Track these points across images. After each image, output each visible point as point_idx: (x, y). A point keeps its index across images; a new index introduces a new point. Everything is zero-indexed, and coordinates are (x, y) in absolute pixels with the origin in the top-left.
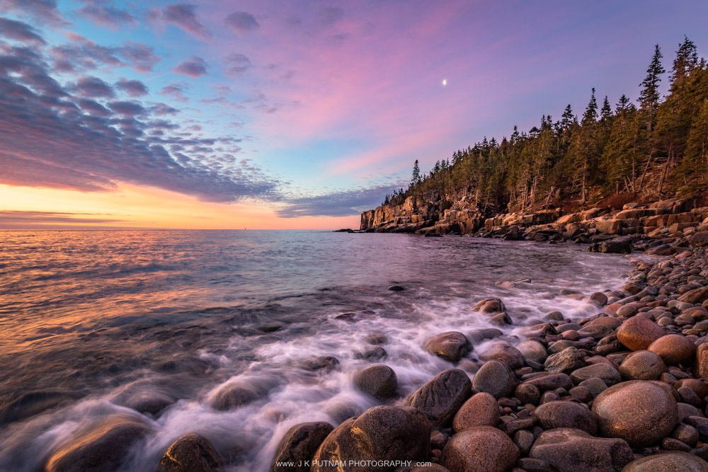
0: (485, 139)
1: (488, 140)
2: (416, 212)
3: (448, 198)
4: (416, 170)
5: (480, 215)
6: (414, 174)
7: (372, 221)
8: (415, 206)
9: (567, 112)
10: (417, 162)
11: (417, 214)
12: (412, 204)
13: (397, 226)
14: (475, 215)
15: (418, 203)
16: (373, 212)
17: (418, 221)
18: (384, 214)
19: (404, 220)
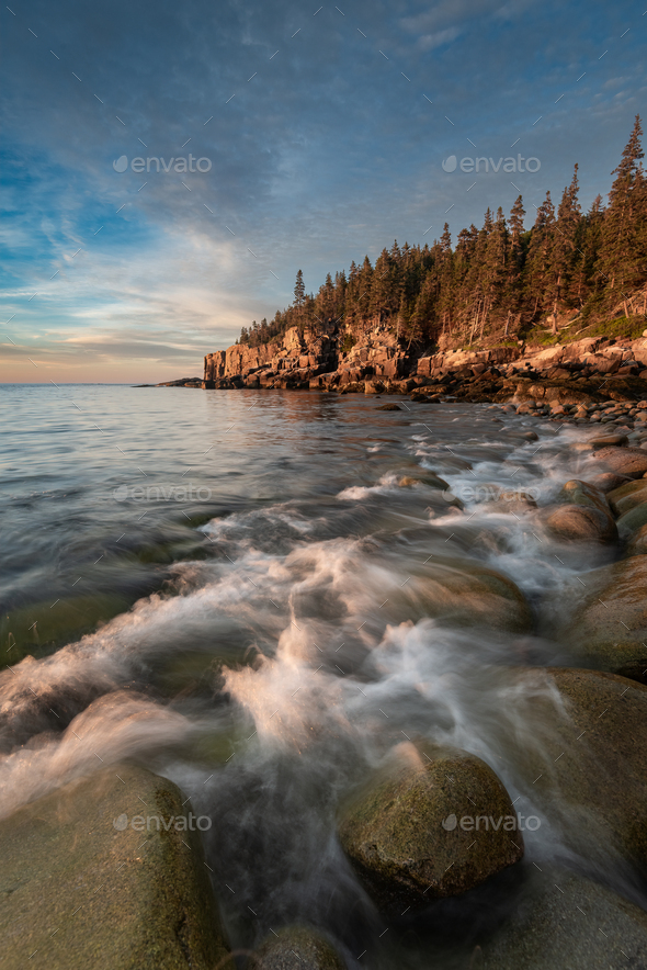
0: (396, 245)
1: (401, 246)
2: (304, 351)
3: (349, 331)
4: (300, 287)
5: (403, 354)
6: (296, 293)
7: (222, 370)
8: (302, 342)
9: (517, 206)
10: (300, 273)
11: (307, 354)
12: (297, 338)
13: (278, 373)
14: (397, 354)
15: (306, 337)
16: (223, 354)
17: (309, 365)
18: (241, 356)
19: (287, 364)
